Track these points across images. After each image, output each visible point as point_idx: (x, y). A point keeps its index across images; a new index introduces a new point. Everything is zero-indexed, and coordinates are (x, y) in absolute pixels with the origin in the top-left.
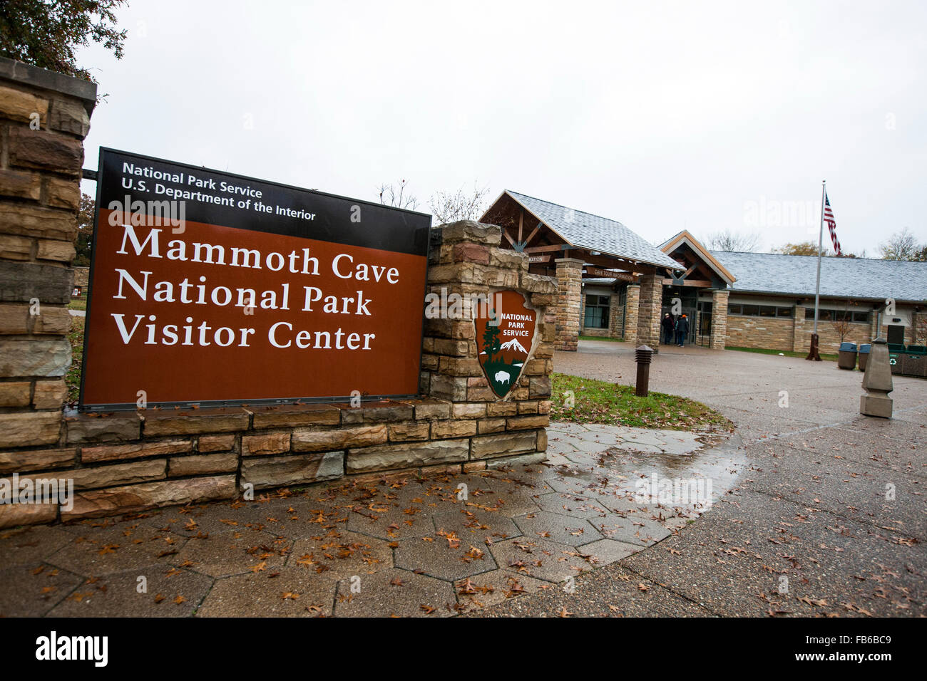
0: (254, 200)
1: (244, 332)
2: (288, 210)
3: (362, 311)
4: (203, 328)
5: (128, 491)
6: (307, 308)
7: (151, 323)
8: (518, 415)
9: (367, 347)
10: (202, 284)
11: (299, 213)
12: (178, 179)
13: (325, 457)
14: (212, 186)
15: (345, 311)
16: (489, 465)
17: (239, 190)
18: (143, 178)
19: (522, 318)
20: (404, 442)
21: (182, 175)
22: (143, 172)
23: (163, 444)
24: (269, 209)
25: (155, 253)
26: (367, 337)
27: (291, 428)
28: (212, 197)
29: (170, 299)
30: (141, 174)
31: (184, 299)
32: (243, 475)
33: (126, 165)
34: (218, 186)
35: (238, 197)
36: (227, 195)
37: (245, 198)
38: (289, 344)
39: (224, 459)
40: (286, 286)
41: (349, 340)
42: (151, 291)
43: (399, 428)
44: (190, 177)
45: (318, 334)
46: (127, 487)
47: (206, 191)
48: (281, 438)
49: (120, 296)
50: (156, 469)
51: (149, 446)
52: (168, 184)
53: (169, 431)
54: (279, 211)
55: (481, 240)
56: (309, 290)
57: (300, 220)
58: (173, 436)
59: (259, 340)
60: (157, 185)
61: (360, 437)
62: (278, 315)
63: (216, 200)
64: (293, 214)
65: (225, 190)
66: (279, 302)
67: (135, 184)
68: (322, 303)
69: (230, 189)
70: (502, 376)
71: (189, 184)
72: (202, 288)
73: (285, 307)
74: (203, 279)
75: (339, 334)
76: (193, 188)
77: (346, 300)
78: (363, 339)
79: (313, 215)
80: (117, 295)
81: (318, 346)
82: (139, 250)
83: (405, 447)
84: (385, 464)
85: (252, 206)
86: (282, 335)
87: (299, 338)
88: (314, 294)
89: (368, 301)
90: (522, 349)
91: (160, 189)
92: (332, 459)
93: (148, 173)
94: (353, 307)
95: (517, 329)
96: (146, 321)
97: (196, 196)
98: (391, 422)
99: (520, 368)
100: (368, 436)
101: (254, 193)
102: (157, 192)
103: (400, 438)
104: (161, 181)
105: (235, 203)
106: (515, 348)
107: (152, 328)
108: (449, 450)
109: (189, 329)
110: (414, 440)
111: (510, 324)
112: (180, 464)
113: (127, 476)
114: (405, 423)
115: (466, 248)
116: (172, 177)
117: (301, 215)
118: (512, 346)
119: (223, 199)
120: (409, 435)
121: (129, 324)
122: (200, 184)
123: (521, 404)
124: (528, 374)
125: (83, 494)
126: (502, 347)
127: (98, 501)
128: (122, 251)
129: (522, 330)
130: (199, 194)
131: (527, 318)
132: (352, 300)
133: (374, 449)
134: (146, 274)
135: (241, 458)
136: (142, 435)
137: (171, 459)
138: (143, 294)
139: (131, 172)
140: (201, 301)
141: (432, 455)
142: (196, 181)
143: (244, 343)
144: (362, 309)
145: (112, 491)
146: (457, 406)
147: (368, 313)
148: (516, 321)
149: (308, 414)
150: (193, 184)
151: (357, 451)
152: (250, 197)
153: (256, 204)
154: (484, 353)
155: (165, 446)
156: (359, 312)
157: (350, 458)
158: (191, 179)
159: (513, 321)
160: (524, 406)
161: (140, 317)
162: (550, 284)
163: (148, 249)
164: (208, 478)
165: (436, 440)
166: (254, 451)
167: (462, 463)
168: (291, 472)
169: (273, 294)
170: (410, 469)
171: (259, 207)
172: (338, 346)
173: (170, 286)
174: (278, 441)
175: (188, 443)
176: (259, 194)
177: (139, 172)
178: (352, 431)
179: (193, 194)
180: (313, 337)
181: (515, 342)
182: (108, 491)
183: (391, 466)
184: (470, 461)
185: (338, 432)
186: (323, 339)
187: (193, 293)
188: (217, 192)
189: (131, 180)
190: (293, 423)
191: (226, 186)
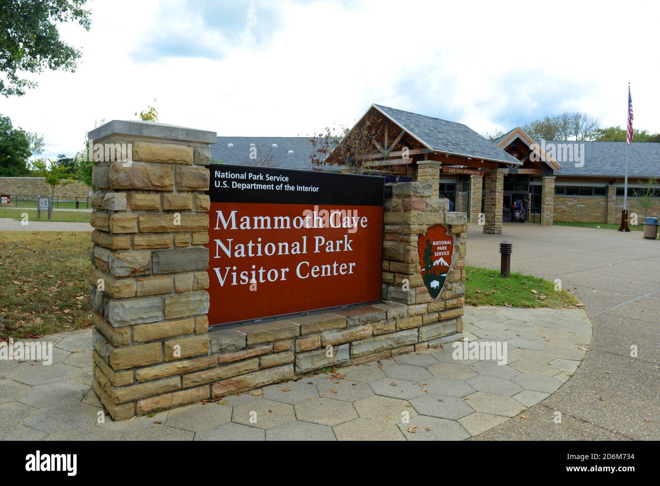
0: (285, 183)
1: (283, 271)
2: (304, 187)
3: (348, 248)
4: (261, 271)
5: (242, 379)
6: (317, 251)
7: (234, 271)
8: (446, 309)
9: (351, 272)
10: (259, 243)
11: (310, 188)
12: (243, 177)
13: (339, 349)
14: (261, 178)
15: (338, 250)
16: (430, 344)
17: (276, 178)
18: (225, 179)
19: (445, 242)
20: (382, 334)
21: (245, 173)
22: (225, 175)
23: (258, 349)
24: (293, 188)
25: (234, 227)
26: (351, 265)
27: (320, 332)
28: (261, 185)
29: (243, 255)
30: (224, 177)
31: (251, 255)
32: (297, 364)
33: (216, 172)
34: (265, 178)
35: (276, 183)
36: (269, 183)
37: (279, 183)
38: (308, 276)
39: (287, 355)
40: (305, 238)
41: (341, 268)
42: (233, 251)
43: (379, 326)
45: (324, 267)
46: (241, 376)
47: (258, 182)
48: (316, 339)
49: (217, 257)
50: (253, 364)
51: (250, 351)
52: (239, 181)
53: (259, 341)
54: (299, 188)
55: (421, 194)
56: (317, 238)
57: (310, 193)
58: (262, 344)
59: (291, 275)
60: (233, 182)
61: (358, 334)
62: (300, 257)
63: (264, 187)
64: (306, 189)
65: (268, 180)
66: (301, 249)
67: (222, 184)
68: (325, 246)
69: (271, 178)
70: (435, 284)
71: (249, 178)
72: (259, 245)
73: (305, 252)
74: (260, 240)
75: (335, 265)
76: (252, 181)
77: (338, 242)
78: (348, 266)
79: (318, 188)
81: (323, 275)
82: (225, 225)
83: (382, 337)
84: (372, 350)
85: (283, 188)
86: (305, 270)
87: (313, 271)
88: (320, 241)
89: (350, 241)
90: (446, 264)
91: (235, 185)
92: (343, 349)
93: (228, 176)
94: (342, 246)
95: (443, 251)
96: (231, 271)
98: (374, 322)
99: (445, 277)
100: (362, 333)
101: (284, 179)
102: (233, 187)
103: (379, 332)
104: (234, 180)
105: (274, 187)
106: (442, 264)
107: (234, 274)
108: (407, 337)
109: (254, 273)
110: (387, 332)
111: (438, 248)
112: (267, 360)
113: (241, 370)
114: (382, 322)
115: (413, 202)
116: (240, 176)
117: (310, 189)
118: (440, 263)
119: (268, 186)
120: (384, 329)
121: (223, 272)
122: (255, 178)
123: (447, 301)
124: (451, 281)
125: (221, 382)
126: (434, 265)
127: (228, 386)
128: (217, 228)
129: (445, 251)
130: (255, 185)
131: (448, 243)
132: (341, 242)
133: (365, 340)
134: (230, 240)
135: (296, 353)
136: (246, 345)
137: (261, 357)
138: (229, 253)
139: (219, 177)
140: (260, 254)
141: (397, 341)
142: (253, 177)
143: (283, 278)
144: (348, 247)
145: (234, 379)
146: (410, 307)
147: (351, 249)
148: (442, 246)
149: (329, 322)
150: (251, 178)
151: (356, 342)
152: (282, 182)
153: (286, 186)
154: (424, 269)
155: (258, 350)
156: (346, 250)
157: (352, 347)
158: (250, 175)
159: (440, 246)
160: (450, 303)
161: (228, 268)
162: (463, 218)
163: (230, 225)
164: (279, 367)
165: (399, 331)
166: (303, 349)
167: (414, 345)
168: (322, 360)
169: (298, 244)
170: (385, 351)
171: (288, 187)
172: (335, 274)
173: (242, 246)
174: (315, 341)
175: (269, 347)
176: (287, 179)
178: (353, 330)
179: (252, 185)
180: (321, 269)
181: (441, 260)
182: (232, 379)
183: (375, 350)
184: (419, 343)
185: (346, 332)
186: (326, 270)
187: (255, 250)
188: (264, 182)
189: (219, 182)
190: (321, 329)
191: (269, 176)
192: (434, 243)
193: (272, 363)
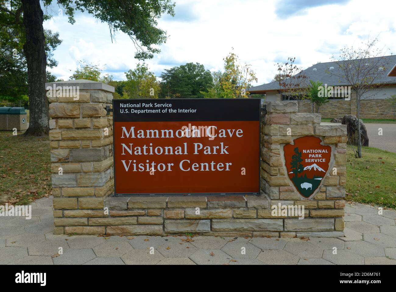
0: (169, 108)
1: (169, 165)
2: (184, 110)
3: (224, 152)
4: (153, 164)
5: (125, 227)
6: (196, 153)
7: (134, 163)
8: (319, 208)
9: (227, 169)
10: (151, 146)
11: (189, 110)
12: (138, 106)
13: (200, 222)
14: (151, 106)
15: (215, 153)
16: (297, 235)
17: (162, 105)
18: (127, 108)
19: (320, 151)
20: (242, 218)
21: (140, 104)
22: (127, 105)
23: (135, 211)
24: (175, 111)
25: (133, 136)
26: (227, 164)
27: (185, 208)
28: (151, 110)
29: (140, 153)
30: (126, 107)
31: (145, 153)
32: (165, 226)
33: (121, 104)
34: (154, 105)
35: (162, 108)
36: (157, 108)
37: (164, 108)
38: (189, 169)
39: (157, 219)
40: (186, 144)
41: (218, 166)
42: (133, 151)
43: (238, 211)
44: (143, 104)
45: (202, 164)
46: (124, 226)
47: (149, 108)
48: (179, 212)
49: (123, 154)
50: (133, 220)
51: (130, 212)
52: (135, 108)
53: (137, 207)
54: (180, 111)
55: (282, 111)
56: (196, 144)
57: (189, 114)
58: (138, 209)
59: (176, 168)
60: (132, 110)
61: (217, 214)
62: (183, 157)
63: (153, 111)
64: (186, 111)
65: (156, 106)
66: (183, 151)
67: (124, 111)
68: (203, 150)
69: (159, 105)
70: (306, 186)
71: (143, 107)
72: (151, 148)
73: (186, 153)
74: (151, 144)
75: (212, 164)
76: (144, 108)
77: (215, 148)
78: (225, 166)
79: (195, 110)
80: (122, 153)
81: (202, 169)
82: (128, 136)
83: (242, 221)
84: (231, 228)
85: (168, 111)
86: (185, 165)
87: (193, 166)
88: (199, 146)
89: (226, 147)
90: (320, 169)
91: (133, 111)
92: (204, 223)
93: (128, 106)
94: (219, 151)
95: (316, 158)
96: (132, 163)
97: (146, 111)
98: (234, 208)
99: (320, 181)
100: (221, 214)
101: (168, 105)
102: (132, 112)
103: (239, 216)
104: (133, 108)
105: (161, 111)
106: (315, 169)
107: (135, 165)
108: (269, 224)
109: (148, 165)
110: (247, 217)
111: (310, 156)
112: (142, 219)
113: (124, 222)
114: (242, 209)
115: (273, 117)
116: (136, 105)
117: (189, 111)
118: (313, 168)
119: (156, 110)
120: (243, 215)
121: (127, 163)
122: (147, 106)
123: (319, 202)
124: (325, 185)
125: (112, 226)
126: (305, 169)
127: (116, 230)
128: (123, 137)
129: (320, 158)
130: (147, 110)
131: (324, 151)
132: (218, 147)
133: (225, 220)
134: (131, 144)
135: (164, 219)
136: (128, 208)
137: (139, 217)
138: (130, 152)
139: (123, 107)
140: (151, 153)
141: (259, 226)
142: (145, 105)
143: (169, 170)
144: (223, 151)
145: (120, 226)
146: (273, 202)
147: (227, 153)
148: (315, 154)
149: (191, 202)
150: (144, 106)
151: (216, 220)
152: (167, 107)
153: (169, 110)
154: (292, 172)
155: (136, 212)
156: (222, 153)
157: (213, 223)
158: (143, 105)
159: (312, 154)
160: (322, 204)
161: (130, 161)
162: (338, 130)
163: (131, 135)
164: (152, 226)
165: (259, 219)
166: (168, 217)
167: (280, 232)
168: (185, 227)
169: (180, 148)
170: (247, 232)
171: (171, 111)
172: (213, 169)
173: (139, 148)
174: (178, 213)
175: (143, 211)
176: (170, 105)
177: (125, 106)
178: (213, 211)
179: (145, 111)
180: (200, 166)
181: (315, 166)
182: (119, 226)
183: (235, 229)
184: (284, 231)
185: (205, 211)
186: (205, 167)
187: (148, 151)
188: (154, 108)
189: (123, 110)
190: (184, 206)
191: (157, 104)
192: (304, 151)
193: (146, 222)
